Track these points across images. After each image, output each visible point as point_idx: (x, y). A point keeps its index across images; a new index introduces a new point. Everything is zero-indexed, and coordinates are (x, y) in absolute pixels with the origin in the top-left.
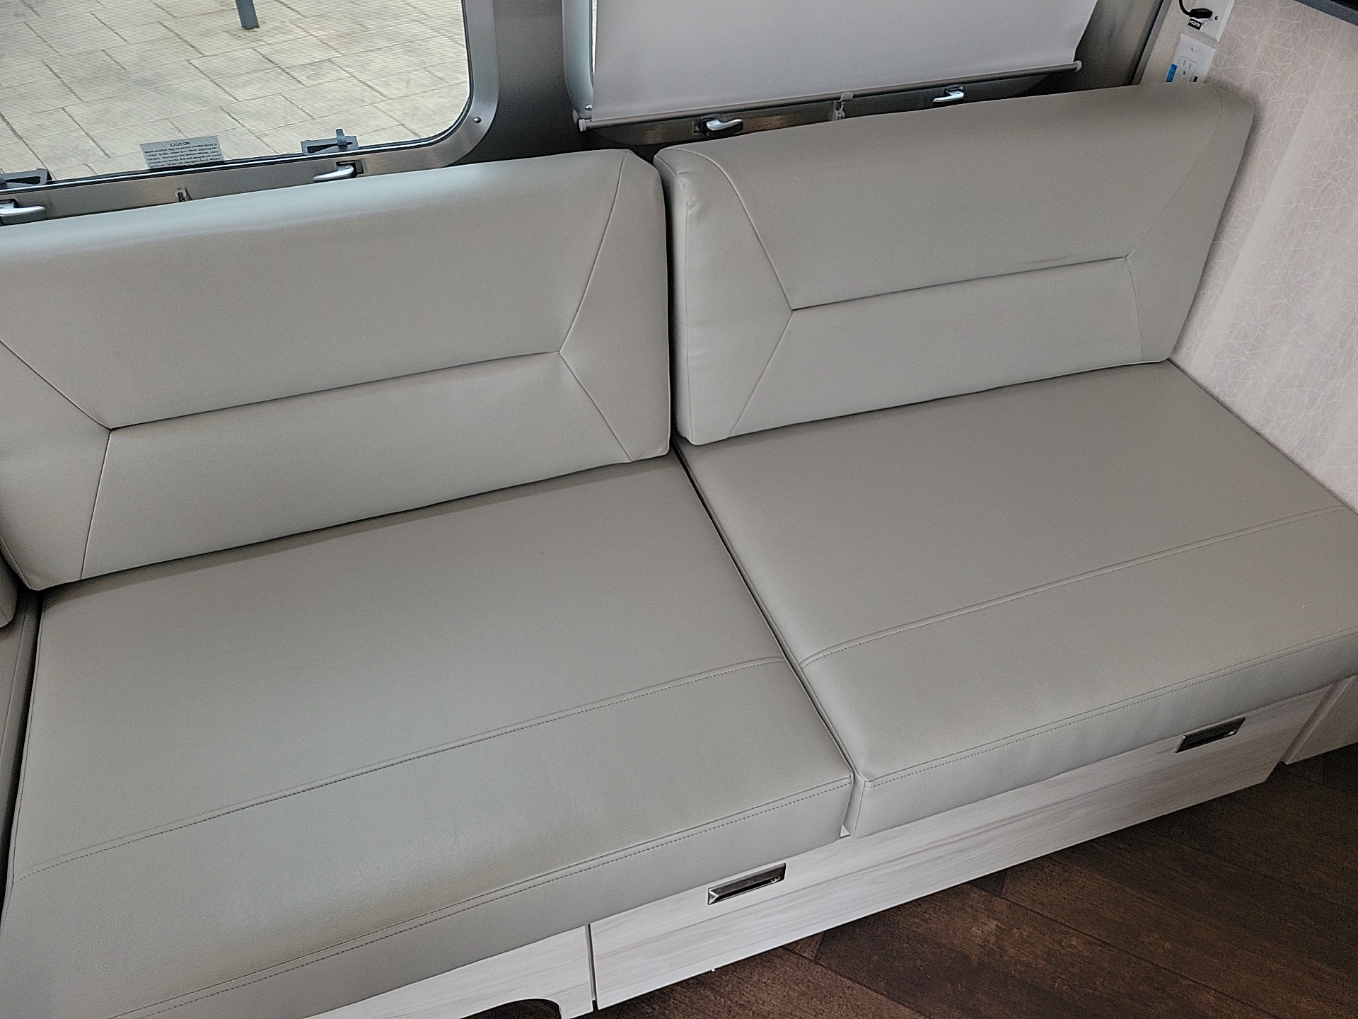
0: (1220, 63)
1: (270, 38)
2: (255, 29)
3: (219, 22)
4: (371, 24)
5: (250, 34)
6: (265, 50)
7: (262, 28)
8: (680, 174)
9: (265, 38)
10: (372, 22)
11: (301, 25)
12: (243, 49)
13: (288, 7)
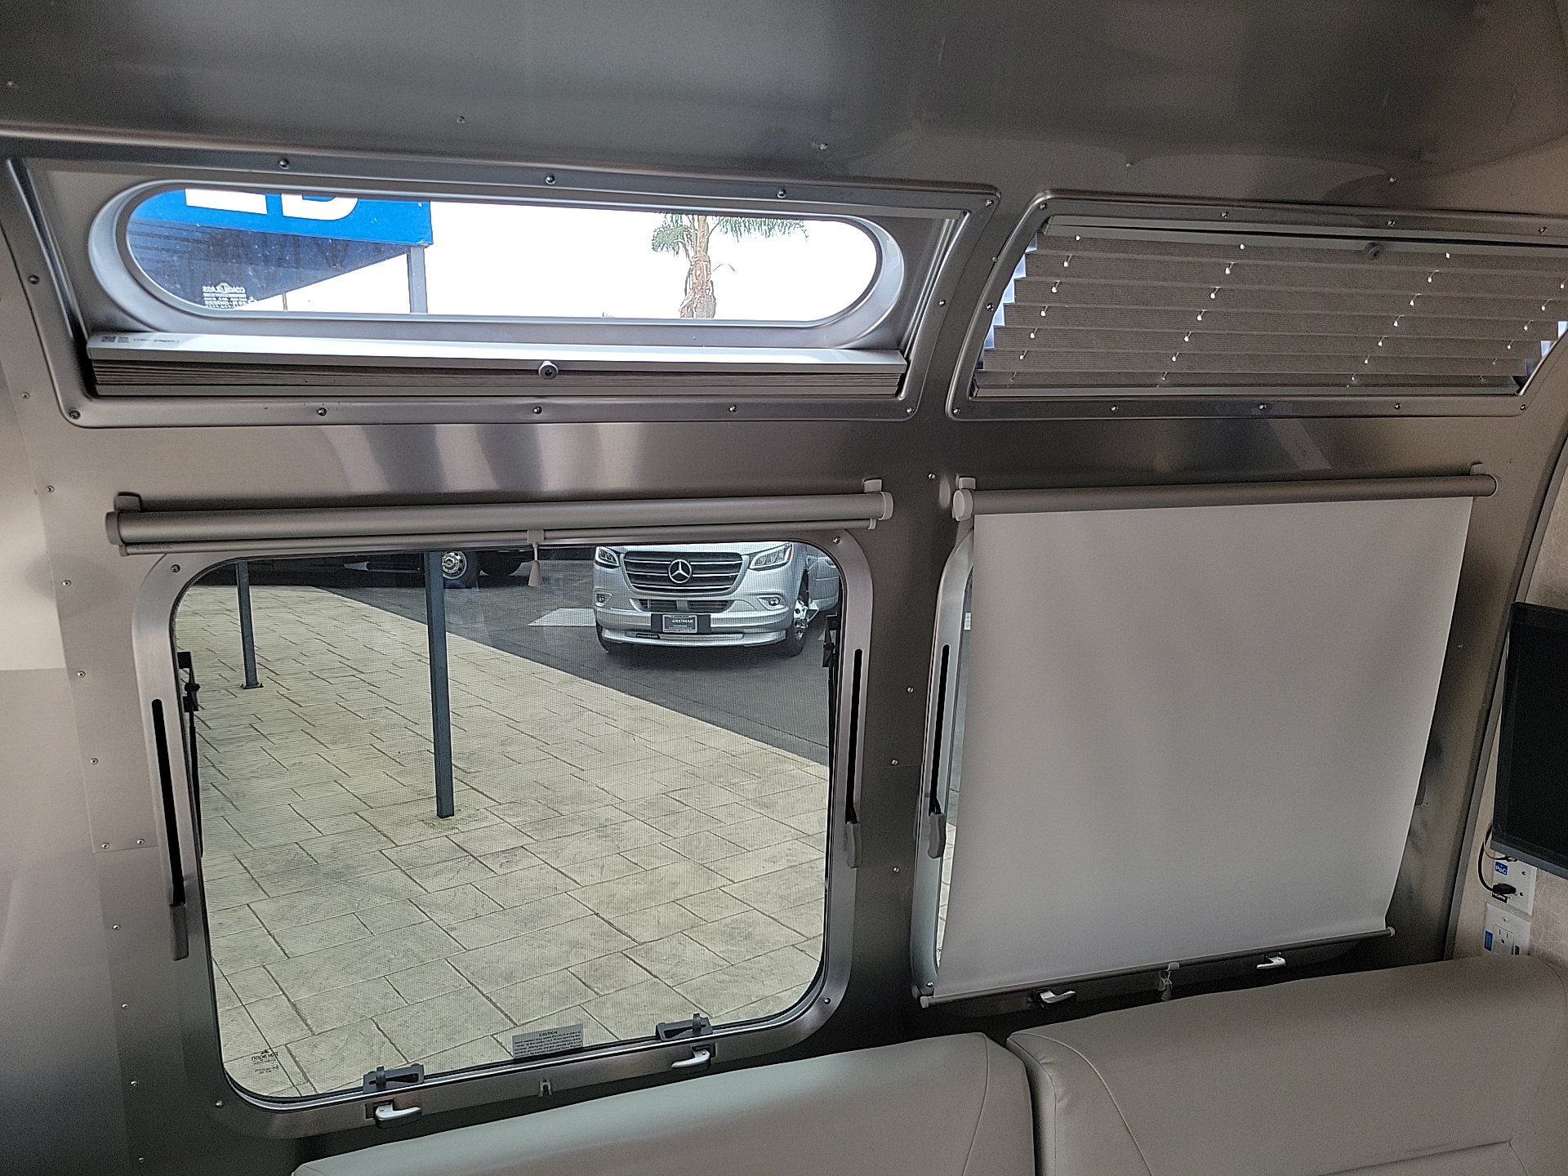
0: (1540, 935)
1: (462, 827)
2: (450, 817)
3: (415, 811)
4: (565, 809)
5: (445, 822)
6: (459, 839)
7: (457, 816)
8: (1043, 1063)
9: (459, 826)
10: (566, 807)
11: (496, 813)
12: (437, 839)
13: (484, 794)
